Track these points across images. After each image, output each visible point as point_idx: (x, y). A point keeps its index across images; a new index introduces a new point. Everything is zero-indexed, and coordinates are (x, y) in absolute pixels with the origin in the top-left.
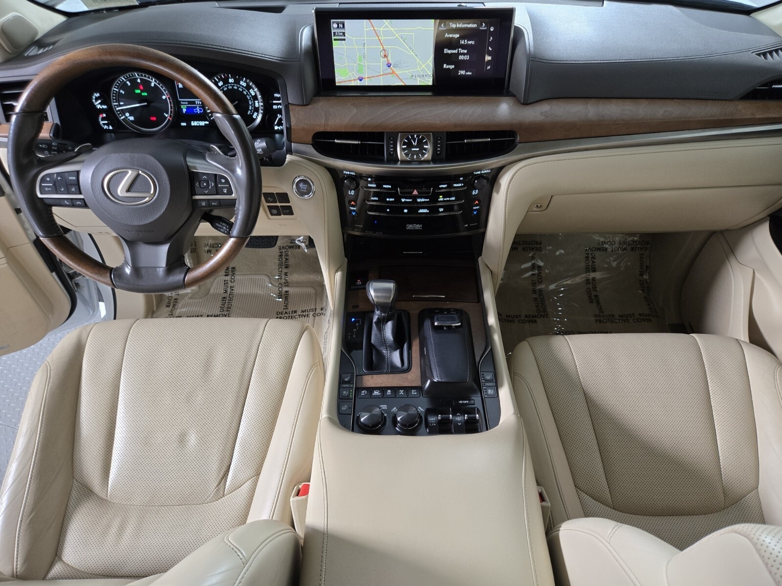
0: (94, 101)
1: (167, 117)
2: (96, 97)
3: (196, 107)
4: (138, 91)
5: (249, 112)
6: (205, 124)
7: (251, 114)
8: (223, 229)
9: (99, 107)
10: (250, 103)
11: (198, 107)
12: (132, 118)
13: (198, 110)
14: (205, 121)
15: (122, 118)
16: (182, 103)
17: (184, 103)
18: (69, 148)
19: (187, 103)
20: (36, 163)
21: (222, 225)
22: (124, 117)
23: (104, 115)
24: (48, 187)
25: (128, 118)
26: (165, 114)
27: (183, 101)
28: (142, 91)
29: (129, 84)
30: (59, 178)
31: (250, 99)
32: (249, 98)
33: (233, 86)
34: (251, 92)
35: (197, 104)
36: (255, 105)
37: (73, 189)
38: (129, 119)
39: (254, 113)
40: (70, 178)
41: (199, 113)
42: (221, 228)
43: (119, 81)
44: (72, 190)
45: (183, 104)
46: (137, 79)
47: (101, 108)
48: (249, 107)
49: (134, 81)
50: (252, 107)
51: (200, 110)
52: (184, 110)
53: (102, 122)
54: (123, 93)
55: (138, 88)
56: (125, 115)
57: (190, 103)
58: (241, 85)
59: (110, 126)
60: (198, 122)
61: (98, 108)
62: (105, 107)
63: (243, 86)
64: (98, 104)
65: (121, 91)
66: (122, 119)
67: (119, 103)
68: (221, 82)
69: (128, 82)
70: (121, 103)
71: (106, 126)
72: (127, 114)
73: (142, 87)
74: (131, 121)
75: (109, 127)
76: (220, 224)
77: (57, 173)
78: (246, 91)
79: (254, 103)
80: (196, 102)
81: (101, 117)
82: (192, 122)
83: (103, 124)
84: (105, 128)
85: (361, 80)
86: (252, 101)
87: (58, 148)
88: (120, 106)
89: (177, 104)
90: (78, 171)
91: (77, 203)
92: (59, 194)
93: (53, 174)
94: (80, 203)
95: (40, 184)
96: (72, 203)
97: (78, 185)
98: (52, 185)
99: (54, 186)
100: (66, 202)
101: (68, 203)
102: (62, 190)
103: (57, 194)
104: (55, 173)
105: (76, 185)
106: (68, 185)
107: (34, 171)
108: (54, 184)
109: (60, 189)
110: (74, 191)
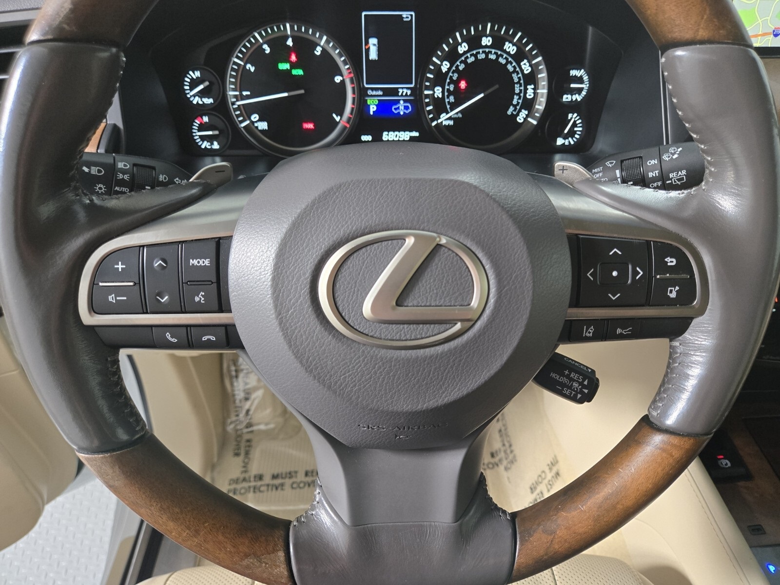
0: (187, 88)
1: (338, 123)
2: (192, 79)
3: (398, 102)
4: (284, 66)
5: (511, 109)
6: (411, 137)
7: (515, 113)
8: (570, 387)
9: (196, 100)
10: (517, 91)
11: (402, 102)
12: (263, 126)
13: (402, 108)
14: (411, 131)
15: (243, 125)
16: (370, 92)
17: (374, 93)
18: (161, 178)
19: (380, 93)
20: (82, 215)
21: (568, 377)
22: (248, 122)
23: (206, 119)
24: (118, 291)
25: (256, 125)
26: (334, 115)
27: (372, 89)
28: (294, 66)
29: (268, 50)
30: (157, 263)
31: (519, 82)
32: (516, 80)
33: (487, 54)
34: (523, 67)
35: (402, 95)
36: (525, 93)
37: (200, 298)
38: (257, 127)
39: (520, 111)
40: (194, 262)
41: (402, 113)
42: (563, 385)
43: (249, 41)
44: (197, 299)
45: (372, 96)
46: (287, 38)
47: (200, 102)
48: (513, 98)
49: (278, 43)
50: (519, 98)
51: (406, 108)
52: (373, 109)
53: (197, 134)
54: (253, 69)
55: (287, 60)
56: (250, 119)
57: (386, 92)
58: (505, 51)
59: (215, 143)
60: (397, 133)
61: (195, 102)
62: (208, 101)
63: (508, 53)
64: (194, 96)
65: (249, 66)
66: (245, 127)
67: (241, 91)
68: (464, 44)
69: (265, 47)
70: (245, 93)
71: (205, 142)
72: (255, 117)
73: (293, 58)
74: (263, 131)
75: (212, 144)
76: (563, 375)
77: (149, 246)
78: (514, 64)
79: (526, 89)
80: (401, 91)
81: (197, 122)
82: (385, 133)
83: (201, 137)
84: (203, 147)
85: (776, 35)
86: (521, 86)
87: (133, 177)
88: (243, 98)
89: (362, 95)
90: (220, 238)
91: (205, 338)
92: (150, 313)
93: (138, 248)
94: (212, 339)
95: (94, 284)
96: (189, 337)
97: (215, 284)
98: (132, 284)
99: (138, 287)
100: (168, 335)
101: (174, 340)
102: (163, 301)
103: (144, 313)
104: (143, 246)
105: (210, 283)
106: (183, 283)
107: (75, 240)
108: (137, 281)
109: (158, 297)
110: (203, 301)
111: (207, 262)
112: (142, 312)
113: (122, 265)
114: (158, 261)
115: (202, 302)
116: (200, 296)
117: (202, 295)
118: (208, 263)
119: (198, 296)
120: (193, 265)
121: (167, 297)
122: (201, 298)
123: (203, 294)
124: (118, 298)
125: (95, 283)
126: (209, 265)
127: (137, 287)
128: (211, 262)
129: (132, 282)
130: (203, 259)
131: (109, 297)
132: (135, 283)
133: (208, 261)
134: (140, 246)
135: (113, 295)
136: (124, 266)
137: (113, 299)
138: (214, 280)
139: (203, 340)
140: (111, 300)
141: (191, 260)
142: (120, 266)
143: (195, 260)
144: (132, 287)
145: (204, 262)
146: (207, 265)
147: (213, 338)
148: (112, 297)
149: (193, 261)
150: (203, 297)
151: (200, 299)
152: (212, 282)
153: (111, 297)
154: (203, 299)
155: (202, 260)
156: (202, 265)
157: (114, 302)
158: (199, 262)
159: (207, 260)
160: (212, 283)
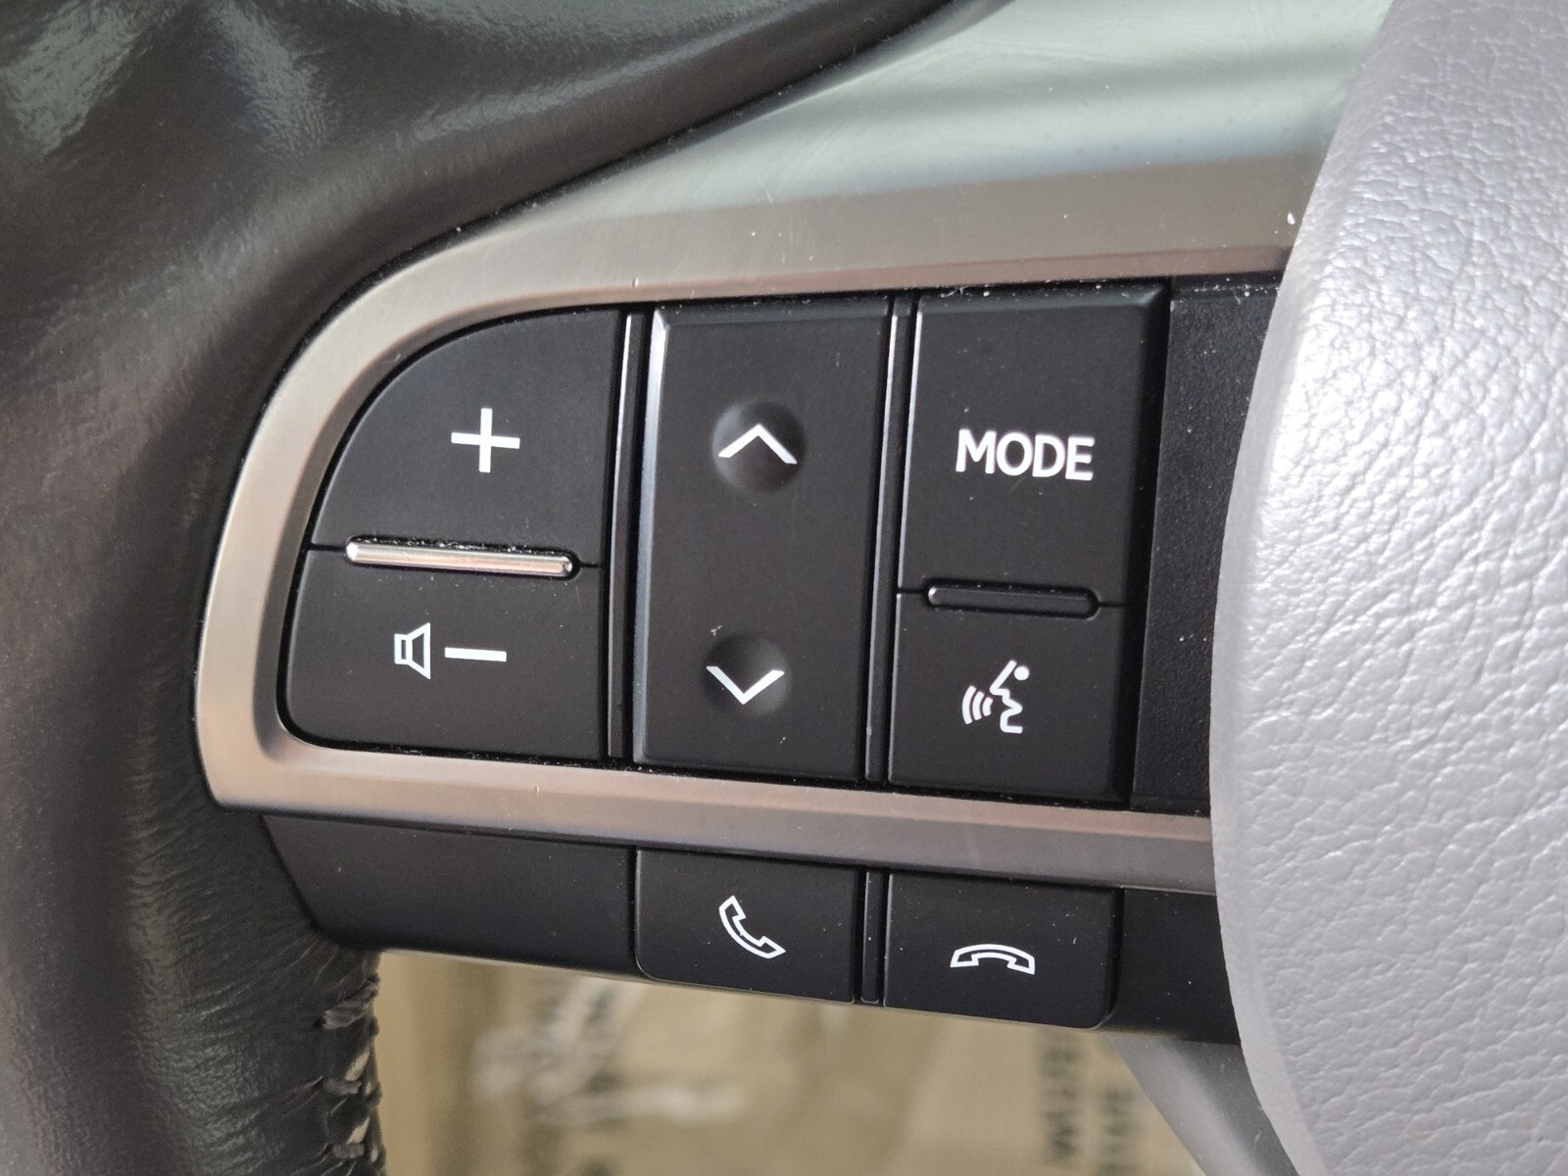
24: (457, 604)
30: (739, 440)
40: (983, 448)
44: (973, 706)
77: (683, 309)
90: (1168, 287)
91: (966, 957)
92: (645, 768)
93: (612, 315)
94: (1012, 965)
95: (307, 545)
96: (867, 938)
97: (1116, 616)
98: (554, 566)
99: (595, 589)
100: (731, 912)
101: (766, 948)
102: (743, 697)
103: (603, 761)
104: (644, 310)
105: (1079, 603)
106: (895, 590)
107: (217, 245)
108: (590, 553)
109: (716, 671)
110: (1012, 721)
111: (1075, 458)
112: (593, 752)
113: (497, 430)
114: (747, 426)
115: (1005, 727)
116: (996, 688)
117: (1011, 682)
118: (1080, 467)
119: (984, 687)
120: (976, 467)
121: (774, 675)
122: (1007, 700)
123: (1023, 674)
124: (451, 653)
125: (314, 540)
126: (1087, 476)
127: (586, 589)
128: (1100, 459)
129: (558, 552)
130: (1046, 430)
131: (398, 638)
132: (574, 559)
133: (1081, 449)
134: (624, 309)
135: (425, 630)
136: (513, 443)
137: (418, 657)
138: (1110, 585)
139: (955, 963)
140: (409, 661)
141: (965, 436)
142: (486, 440)
143: (990, 436)
144: (552, 586)
145: (1049, 456)
146: (1072, 474)
147: (1022, 962)
148: (418, 643)
149: (978, 437)
150: (1014, 696)
151: (998, 706)
152: (1091, 596)
153: (410, 638)
154: (1016, 708)
155: (1042, 439)
156: (1039, 472)
157: (426, 671)
158: (1015, 454)
159: (1075, 441)
160: (1095, 605)
